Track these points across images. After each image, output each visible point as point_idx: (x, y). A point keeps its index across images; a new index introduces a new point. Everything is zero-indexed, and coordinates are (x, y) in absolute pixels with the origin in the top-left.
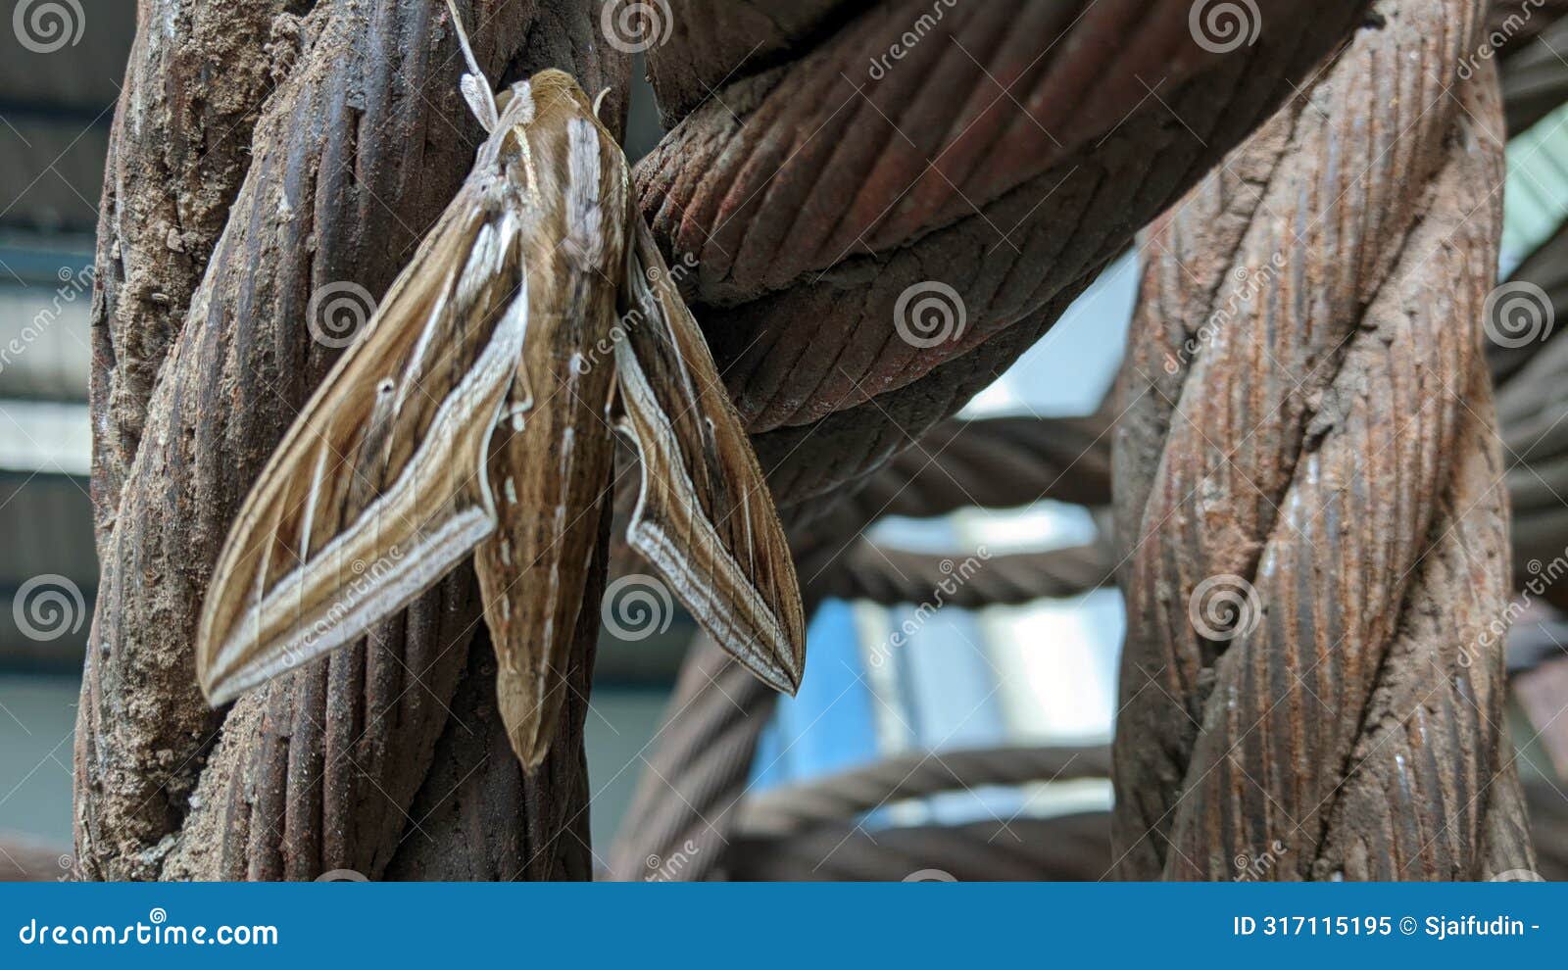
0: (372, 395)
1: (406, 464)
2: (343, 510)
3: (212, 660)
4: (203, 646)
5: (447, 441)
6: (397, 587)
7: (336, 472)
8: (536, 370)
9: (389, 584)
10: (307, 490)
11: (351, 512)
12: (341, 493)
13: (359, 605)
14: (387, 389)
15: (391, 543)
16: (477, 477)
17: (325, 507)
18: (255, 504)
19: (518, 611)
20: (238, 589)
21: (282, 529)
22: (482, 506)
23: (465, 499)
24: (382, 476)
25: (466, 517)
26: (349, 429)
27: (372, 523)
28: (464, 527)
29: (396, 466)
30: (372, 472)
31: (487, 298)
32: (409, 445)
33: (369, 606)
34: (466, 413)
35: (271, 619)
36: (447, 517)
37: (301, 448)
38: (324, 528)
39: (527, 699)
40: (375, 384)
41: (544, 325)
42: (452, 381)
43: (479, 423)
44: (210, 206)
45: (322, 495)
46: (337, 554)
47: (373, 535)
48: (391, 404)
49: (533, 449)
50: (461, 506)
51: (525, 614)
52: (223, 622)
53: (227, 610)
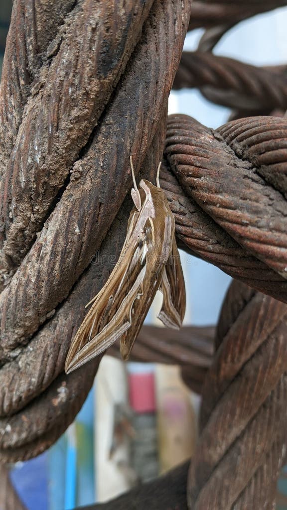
0: (108, 300)
1: (114, 315)
2: (99, 328)
3: (68, 366)
4: (66, 364)
5: (123, 308)
6: (109, 343)
7: (98, 320)
8: (146, 286)
9: (107, 342)
10: (91, 325)
11: (100, 329)
12: (99, 324)
13: (101, 347)
14: (111, 298)
15: (109, 334)
16: (129, 315)
17: (95, 329)
18: (80, 331)
19: (129, 335)
20: (74, 350)
21: (85, 335)
22: (129, 321)
23: (126, 320)
24: (108, 319)
25: (126, 324)
26: (102, 310)
27: (105, 330)
28: (124, 327)
29: (112, 316)
30: (106, 319)
31: (136, 269)
32: (115, 310)
33: (102, 348)
34: (128, 300)
35: (80, 355)
36: (121, 325)
37: (91, 317)
38: (94, 333)
39: (127, 349)
40: (108, 297)
41: (150, 276)
42: (126, 293)
43: (131, 302)
44: (45, 210)
45: (94, 326)
46: (97, 338)
47: (105, 332)
48: (112, 301)
49: (141, 304)
50: (125, 322)
51: (131, 335)
52: (71, 358)
53: (72, 355)
